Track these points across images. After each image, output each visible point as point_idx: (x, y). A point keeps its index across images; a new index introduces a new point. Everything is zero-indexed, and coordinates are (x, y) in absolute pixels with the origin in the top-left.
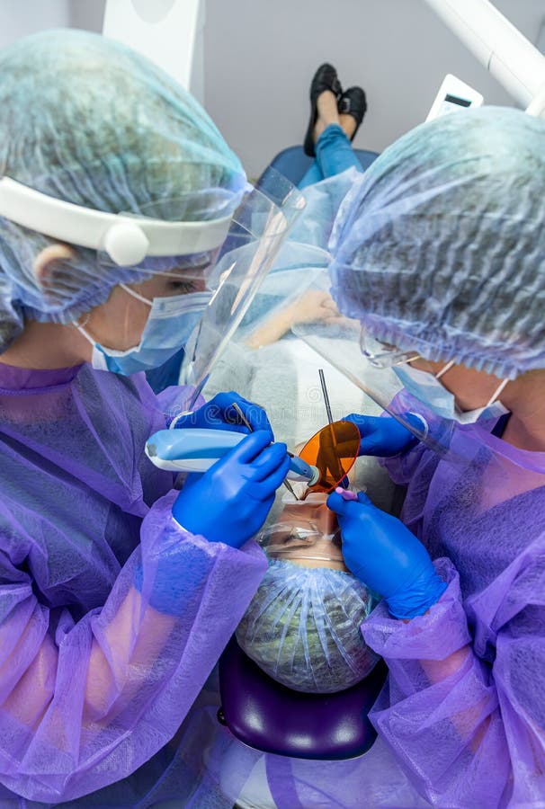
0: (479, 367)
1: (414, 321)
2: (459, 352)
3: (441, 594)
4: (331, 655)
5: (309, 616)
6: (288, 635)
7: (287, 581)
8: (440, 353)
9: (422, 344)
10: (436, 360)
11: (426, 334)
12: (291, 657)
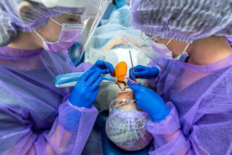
0: (180, 40)
1: (158, 26)
2: (174, 35)
3: (169, 113)
4: (138, 138)
5: (130, 126)
6: (124, 133)
7: (122, 115)
8: (167, 36)
9: (161, 34)
10: (166, 39)
11: (162, 30)
12: (126, 140)
